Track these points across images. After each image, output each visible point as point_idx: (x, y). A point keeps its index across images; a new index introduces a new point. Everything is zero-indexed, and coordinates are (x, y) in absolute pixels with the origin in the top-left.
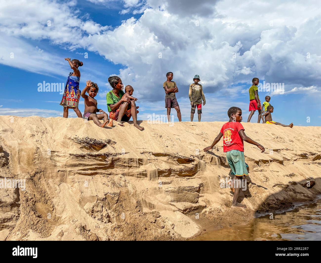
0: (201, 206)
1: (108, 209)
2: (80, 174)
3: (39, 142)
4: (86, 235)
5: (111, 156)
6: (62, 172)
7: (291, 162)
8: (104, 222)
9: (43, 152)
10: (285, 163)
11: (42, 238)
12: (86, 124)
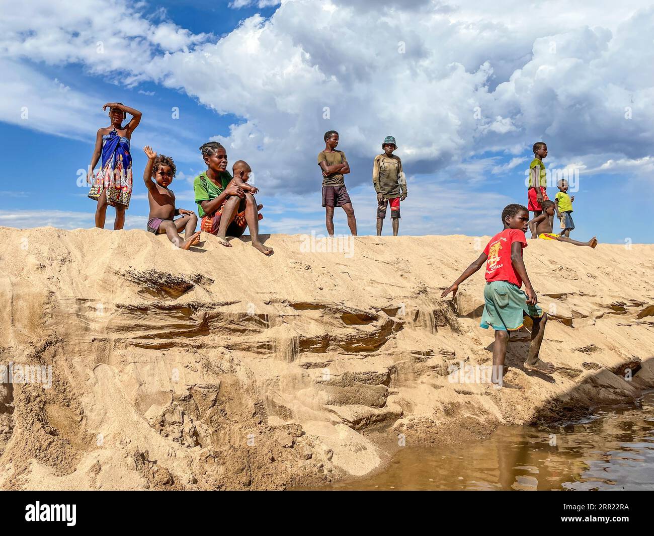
0: (392, 413)
1: (194, 419)
2: (137, 345)
3: (54, 280)
4: (146, 470)
5: (202, 308)
6: (100, 341)
7: (591, 322)
8: (187, 444)
9: (61, 301)
10: (576, 322)
11: (58, 475)
12: (151, 243)
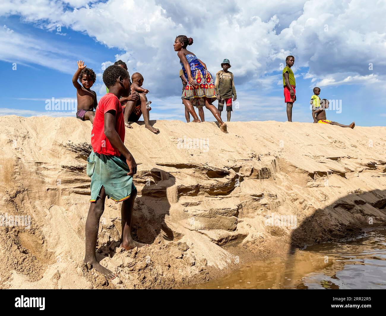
0: (241, 234)
2: (77, 193)
4: (90, 276)
6: (52, 190)
7: (356, 174)
9: (25, 164)
10: (347, 175)
11: (31, 281)
12: (81, 125)
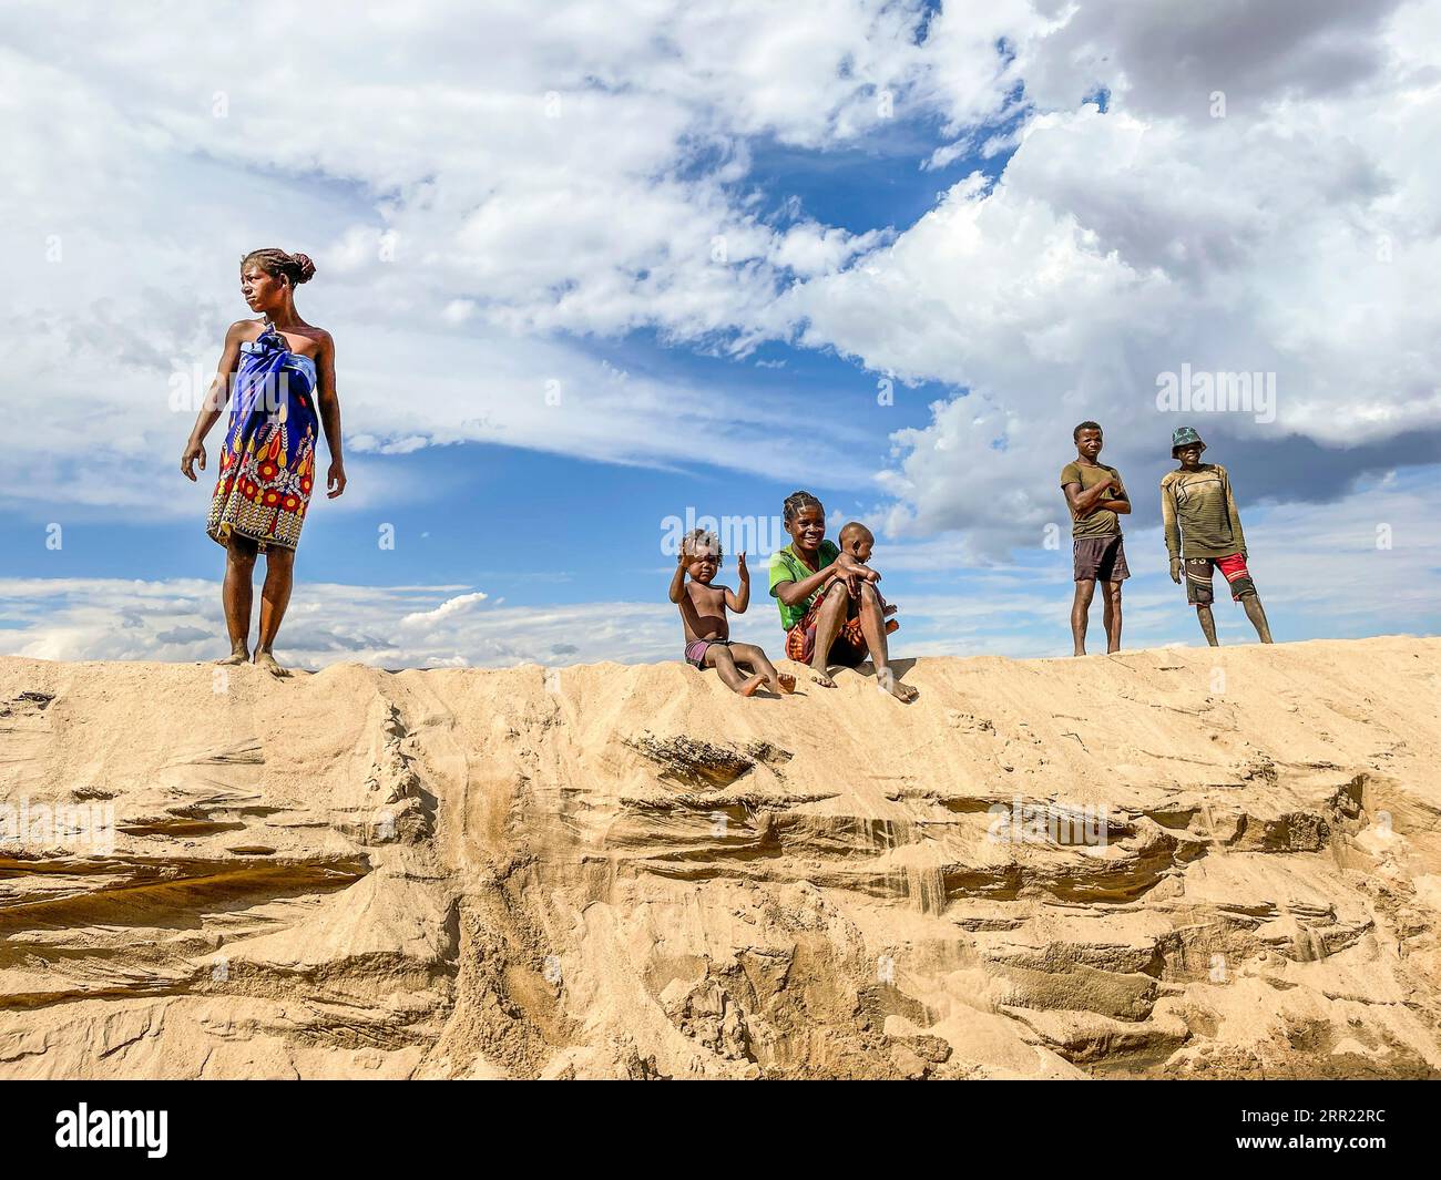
0: (1163, 1035)
1: (746, 1010)
3: (531, 757)
5: (765, 807)
6: (595, 863)
8: (726, 1054)
9: (538, 794)
12: (687, 685)
